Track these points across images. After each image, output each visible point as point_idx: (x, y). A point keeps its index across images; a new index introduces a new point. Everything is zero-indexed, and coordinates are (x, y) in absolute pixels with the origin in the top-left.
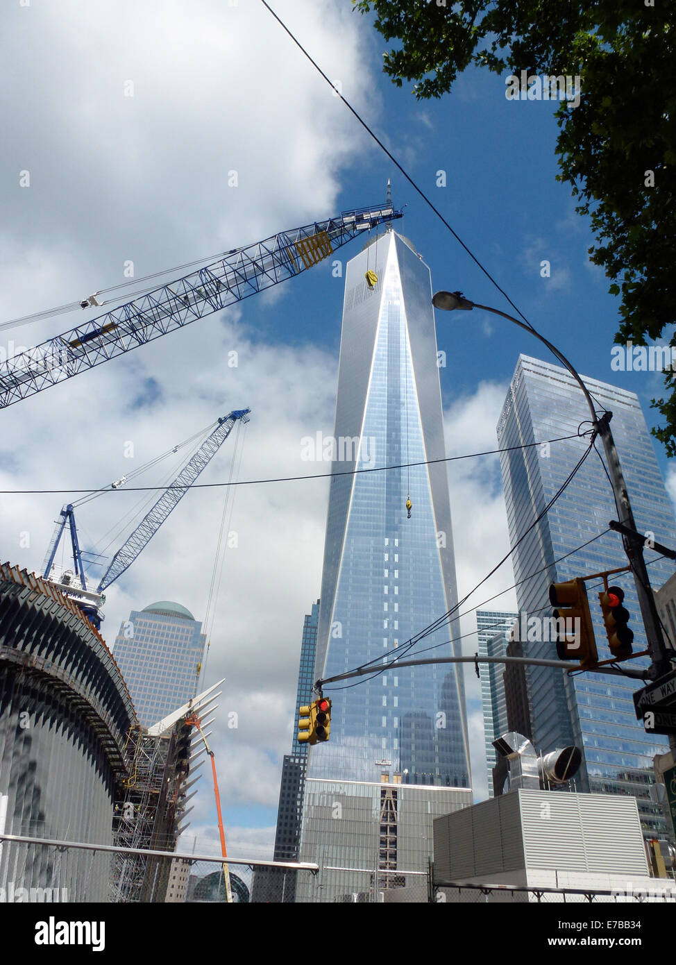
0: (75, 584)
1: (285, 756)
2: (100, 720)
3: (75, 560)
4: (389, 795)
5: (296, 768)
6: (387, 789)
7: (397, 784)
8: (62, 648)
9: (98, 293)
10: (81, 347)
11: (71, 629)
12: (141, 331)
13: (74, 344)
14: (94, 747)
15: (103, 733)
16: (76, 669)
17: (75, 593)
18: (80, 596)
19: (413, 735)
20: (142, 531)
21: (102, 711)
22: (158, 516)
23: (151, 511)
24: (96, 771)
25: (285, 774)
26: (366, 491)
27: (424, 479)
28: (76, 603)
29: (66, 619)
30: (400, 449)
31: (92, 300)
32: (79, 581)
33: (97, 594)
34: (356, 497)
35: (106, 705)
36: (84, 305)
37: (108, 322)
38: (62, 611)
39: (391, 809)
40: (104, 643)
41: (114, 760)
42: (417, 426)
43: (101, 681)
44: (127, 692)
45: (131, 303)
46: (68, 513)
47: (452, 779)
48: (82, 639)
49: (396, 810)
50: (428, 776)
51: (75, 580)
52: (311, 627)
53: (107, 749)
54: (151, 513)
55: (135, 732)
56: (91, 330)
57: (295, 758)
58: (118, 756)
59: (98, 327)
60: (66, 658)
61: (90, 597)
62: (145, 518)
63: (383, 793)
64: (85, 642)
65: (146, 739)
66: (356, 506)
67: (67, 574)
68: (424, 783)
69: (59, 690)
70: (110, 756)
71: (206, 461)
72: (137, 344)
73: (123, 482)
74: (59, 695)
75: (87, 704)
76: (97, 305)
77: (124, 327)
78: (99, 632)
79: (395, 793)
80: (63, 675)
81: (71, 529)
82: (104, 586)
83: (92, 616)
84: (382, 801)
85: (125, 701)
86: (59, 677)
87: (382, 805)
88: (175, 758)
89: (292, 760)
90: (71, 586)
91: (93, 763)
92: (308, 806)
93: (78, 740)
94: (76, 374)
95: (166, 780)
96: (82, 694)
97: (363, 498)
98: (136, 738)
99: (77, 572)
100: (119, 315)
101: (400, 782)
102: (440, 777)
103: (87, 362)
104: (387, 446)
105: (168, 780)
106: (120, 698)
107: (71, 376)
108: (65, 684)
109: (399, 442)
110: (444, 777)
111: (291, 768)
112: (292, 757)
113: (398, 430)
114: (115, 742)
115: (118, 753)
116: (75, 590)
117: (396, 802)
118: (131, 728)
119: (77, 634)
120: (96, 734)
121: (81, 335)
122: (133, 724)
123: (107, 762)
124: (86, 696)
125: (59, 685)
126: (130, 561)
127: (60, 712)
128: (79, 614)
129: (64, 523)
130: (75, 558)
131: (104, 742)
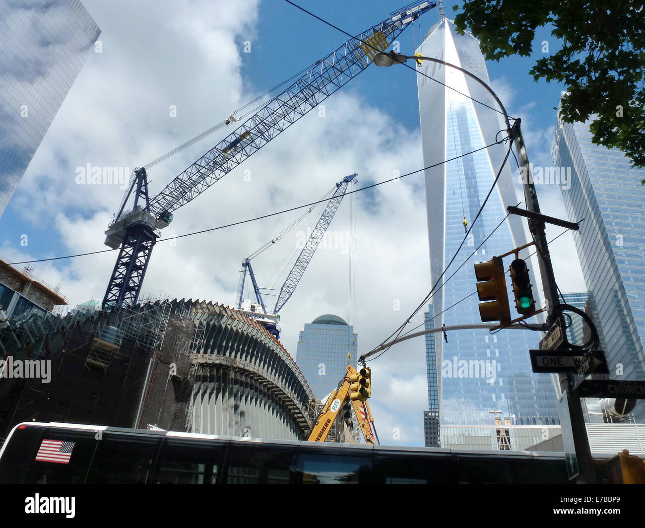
0: (259, 310)
1: (424, 412)
2: (288, 397)
3: (257, 295)
4: (503, 434)
5: (434, 419)
6: (501, 430)
7: (508, 425)
8: (255, 353)
9: (235, 113)
10: (230, 152)
11: (259, 340)
12: (266, 133)
13: (225, 151)
14: (287, 414)
15: (291, 405)
16: (266, 365)
17: (260, 316)
18: (263, 318)
19: (515, 390)
20: (296, 269)
21: (288, 392)
22: (306, 257)
23: (301, 255)
24: (290, 430)
25: (426, 423)
26: (455, 218)
27: (498, 201)
28: (259, 322)
29: (254, 334)
30: (476, 183)
31: (232, 118)
32: (261, 308)
33: (274, 315)
34: (448, 223)
35: (291, 387)
36: (228, 123)
37: (244, 131)
38: (251, 329)
39: (506, 443)
40: (282, 346)
41: (302, 422)
42: (487, 163)
43: (284, 372)
44: (303, 377)
45: (256, 115)
46: (247, 264)
47: (550, 419)
48: (267, 345)
49: (510, 444)
50: (531, 418)
51: (258, 308)
52: (429, 321)
53: (296, 416)
54: (301, 256)
55: (313, 403)
56: (234, 139)
57: (431, 412)
58: (303, 419)
59: (238, 136)
60: (259, 359)
61: (269, 317)
62: (297, 260)
63: (498, 432)
64: (269, 347)
65: (321, 407)
66: (449, 230)
67: (253, 304)
68: (528, 423)
69: (258, 380)
70: (298, 420)
71: (332, 215)
72: (265, 142)
73: (279, 238)
74: (258, 383)
75: (277, 387)
76: (236, 121)
77: (255, 132)
78: (279, 340)
79: (507, 432)
80: (258, 370)
81: (251, 274)
82: (277, 309)
83: (272, 330)
84: (498, 438)
85: (302, 383)
86: (255, 372)
87: (498, 441)
88: (342, 418)
89: (430, 414)
90: (256, 312)
91: (287, 425)
92: (444, 444)
93: (275, 411)
94: (230, 171)
95: (338, 433)
96: (273, 381)
97: (454, 223)
98: (313, 407)
99: (259, 302)
100: (250, 125)
101: (509, 424)
102: (540, 418)
103: (236, 161)
104: (466, 182)
105: (340, 433)
106: (299, 382)
107: (227, 173)
108: (260, 376)
109: (475, 178)
110: (544, 418)
111: (430, 419)
112: (429, 412)
113: (473, 169)
114: (300, 410)
115: (303, 417)
116: (259, 314)
117: (509, 438)
118: (309, 401)
119: (263, 342)
120: (287, 406)
121: (228, 144)
122: (310, 398)
123: (297, 424)
124: (275, 382)
125: (257, 376)
126: (291, 291)
127: (260, 394)
128: (262, 329)
129: (246, 271)
130: (256, 293)
131: (293, 411)
